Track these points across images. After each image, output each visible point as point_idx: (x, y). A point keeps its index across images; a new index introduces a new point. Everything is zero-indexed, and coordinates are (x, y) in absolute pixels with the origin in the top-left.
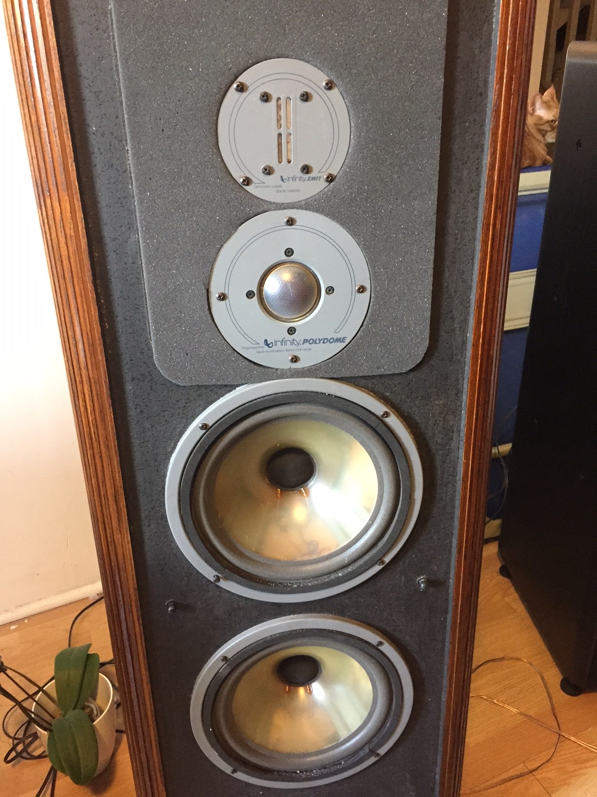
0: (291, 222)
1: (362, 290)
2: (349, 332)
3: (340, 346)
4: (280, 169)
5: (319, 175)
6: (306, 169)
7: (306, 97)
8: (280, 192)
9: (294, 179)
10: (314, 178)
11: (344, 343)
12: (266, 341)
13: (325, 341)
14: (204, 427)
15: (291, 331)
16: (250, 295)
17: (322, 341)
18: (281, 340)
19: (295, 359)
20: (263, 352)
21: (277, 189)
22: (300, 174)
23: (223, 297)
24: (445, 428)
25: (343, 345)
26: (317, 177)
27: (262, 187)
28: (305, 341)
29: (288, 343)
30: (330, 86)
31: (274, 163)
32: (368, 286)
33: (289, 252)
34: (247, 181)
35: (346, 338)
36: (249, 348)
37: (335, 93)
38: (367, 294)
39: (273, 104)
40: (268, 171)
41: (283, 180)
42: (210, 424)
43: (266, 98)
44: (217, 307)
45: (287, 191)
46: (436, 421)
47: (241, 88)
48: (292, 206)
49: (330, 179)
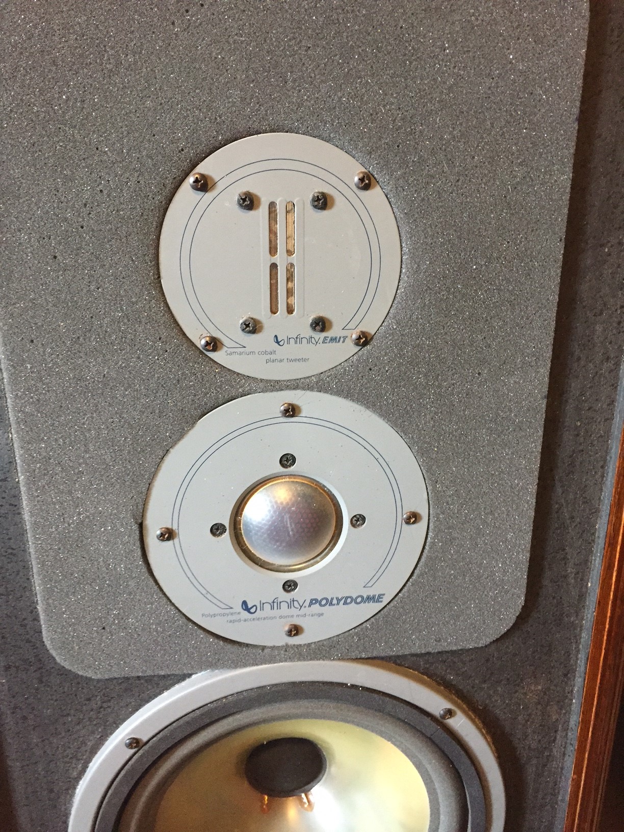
0: (291, 411)
1: (413, 518)
2: (389, 587)
3: (375, 607)
4: (274, 324)
5: (345, 333)
7: (322, 202)
8: (273, 361)
9: (298, 339)
10: (333, 340)
11: (380, 603)
12: (245, 603)
13: (347, 600)
14: (134, 743)
15: (289, 586)
16: (217, 530)
17: (342, 602)
18: (271, 601)
19: (295, 631)
20: (240, 620)
21: (268, 357)
22: (308, 332)
23: (168, 535)
24: (544, 726)
25: (379, 606)
26: (340, 338)
27: (241, 354)
28: (313, 602)
29: (284, 605)
30: (366, 183)
31: (261, 312)
32: (424, 513)
33: (287, 460)
34: (214, 344)
35: (384, 595)
36: (215, 615)
37: (376, 194)
38: (422, 525)
39: (262, 212)
40: (252, 327)
41: (278, 342)
42: (145, 739)
43: (248, 202)
44: (157, 551)
45: (286, 360)
46: (530, 715)
47: (203, 185)
48: (294, 385)
49: (364, 340)
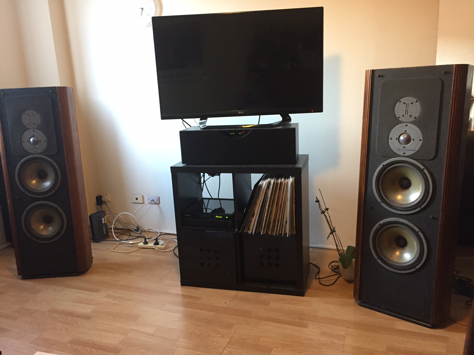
0: (406, 125)
1: (420, 140)
2: (417, 149)
3: (414, 152)
4: (405, 116)
5: (413, 117)
6: (411, 116)
7: (412, 103)
8: (405, 120)
12: (399, 149)
13: (411, 150)
14: (384, 165)
15: (404, 147)
16: (396, 139)
19: (404, 153)
20: (397, 151)
22: (409, 117)
27: (402, 119)
28: (407, 150)
30: (417, 101)
31: (404, 114)
32: (422, 139)
33: (406, 131)
34: (399, 117)
36: (395, 150)
37: (418, 103)
38: (421, 142)
39: (405, 104)
40: (403, 116)
41: (406, 118)
44: (390, 140)
45: (407, 120)
46: (437, 173)
47: (400, 102)
48: (407, 122)
49: (415, 118)
